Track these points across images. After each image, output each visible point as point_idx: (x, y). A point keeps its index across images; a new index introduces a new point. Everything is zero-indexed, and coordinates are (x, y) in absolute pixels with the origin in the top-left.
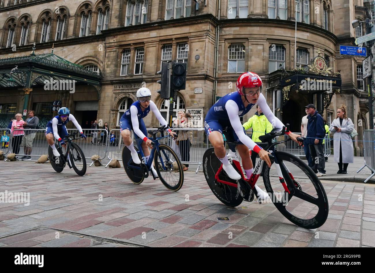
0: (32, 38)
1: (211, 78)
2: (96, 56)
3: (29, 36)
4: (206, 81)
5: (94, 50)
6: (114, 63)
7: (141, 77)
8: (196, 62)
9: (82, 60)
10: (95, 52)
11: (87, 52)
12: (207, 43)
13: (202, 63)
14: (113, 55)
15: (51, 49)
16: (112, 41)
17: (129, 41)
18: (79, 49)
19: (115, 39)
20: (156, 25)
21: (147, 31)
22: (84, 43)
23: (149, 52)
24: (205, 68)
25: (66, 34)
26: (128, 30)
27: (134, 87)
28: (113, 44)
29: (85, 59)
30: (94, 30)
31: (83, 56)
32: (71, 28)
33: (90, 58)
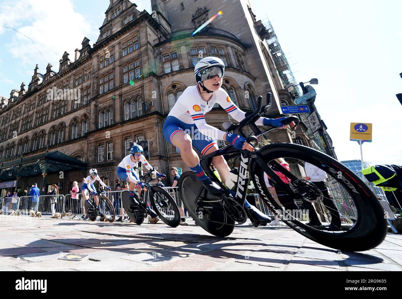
0: (46, 143)
1: (164, 158)
2: (82, 150)
3: (44, 142)
4: (161, 160)
5: (80, 147)
6: (94, 153)
7: (112, 161)
8: (151, 147)
9: (74, 154)
10: (81, 148)
11: (76, 148)
12: (157, 132)
13: (155, 147)
14: (93, 148)
15: (56, 149)
16: (91, 139)
17: (102, 137)
18: (72, 147)
19: (93, 138)
20: (119, 124)
21: (114, 129)
22: (75, 142)
23: (116, 143)
24: (158, 150)
25: (64, 138)
26: (101, 131)
27: (108, 169)
28: (92, 141)
29: (76, 153)
30: (80, 133)
31: (74, 151)
32: (67, 134)
33: (79, 152)
